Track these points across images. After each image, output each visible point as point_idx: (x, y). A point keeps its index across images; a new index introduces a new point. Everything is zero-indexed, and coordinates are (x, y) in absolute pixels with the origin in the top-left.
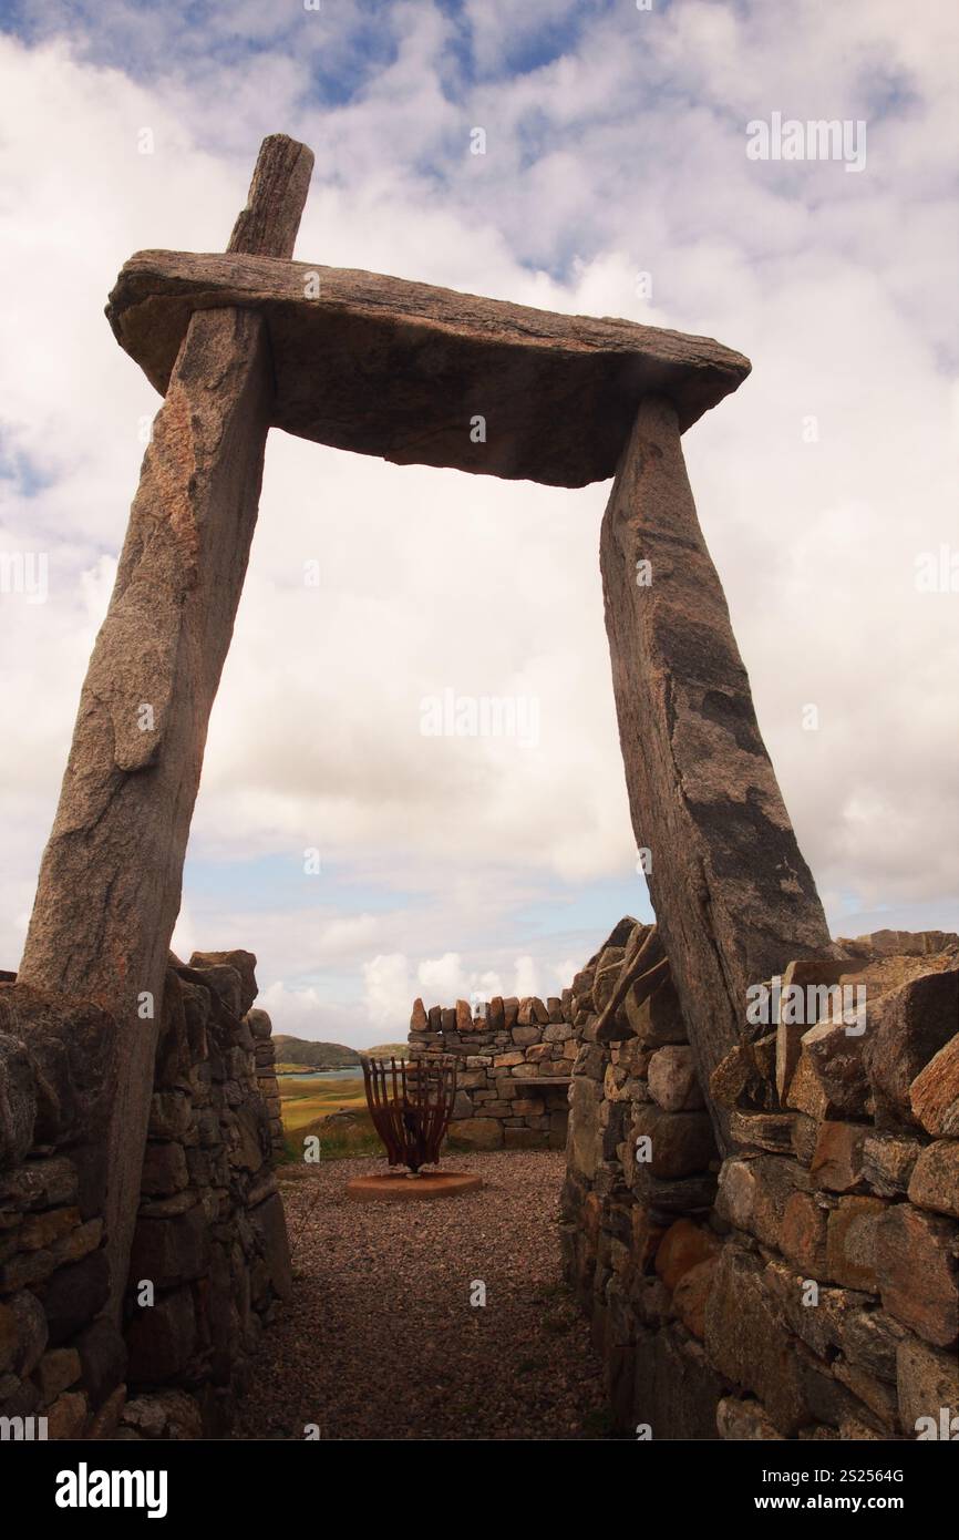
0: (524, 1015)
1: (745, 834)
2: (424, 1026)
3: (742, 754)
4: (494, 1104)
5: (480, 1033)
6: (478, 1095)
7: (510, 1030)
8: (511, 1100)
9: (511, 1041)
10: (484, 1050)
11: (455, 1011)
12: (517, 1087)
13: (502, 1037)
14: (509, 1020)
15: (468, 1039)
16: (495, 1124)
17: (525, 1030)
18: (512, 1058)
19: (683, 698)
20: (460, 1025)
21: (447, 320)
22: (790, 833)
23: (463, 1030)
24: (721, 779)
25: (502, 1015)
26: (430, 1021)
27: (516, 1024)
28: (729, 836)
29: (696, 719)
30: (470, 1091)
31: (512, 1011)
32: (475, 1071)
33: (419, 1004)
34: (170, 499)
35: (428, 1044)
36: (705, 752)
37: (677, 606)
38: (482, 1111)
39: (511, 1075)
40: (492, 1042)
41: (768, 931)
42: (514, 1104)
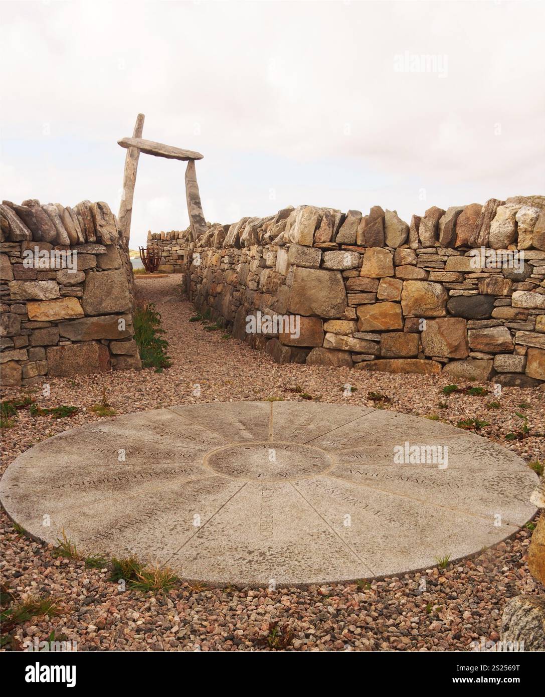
0: (181, 236)
1: (198, 218)
2: (151, 238)
3: (198, 209)
4: (171, 261)
5: (168, 241)
6: (167, 258)
7: (176, 240)
8: (176, 260)
9: (177, 243)
10: (169, 246)
11: (160, 234)
12: (178, 256)
13: (174, 242)
14: (176, 237)
15: (165, 242)
16: (172, 266)
17: (181, 240)
18: (177, 248)
19: (192, 202)
20: (162, 238)
21: (165, 151)
22: (204, 218)
23: (163, 240)
24: (196, 212)
25: (174, 236)
26: (153, 236)
27: (178, 238)
28: (196, 219)
29: (193, 205)
30: (165, 257)
31: (177, 234)
32: (166, 251)
33: (150, 232)
34: (131, 175)
35: (153, 243)
36: (194, 209)
37: (192, 190)
38: (169, 263)
39: (176, 253)
40: (171, 243)
41: (200, 229)
42: (177, 261)
